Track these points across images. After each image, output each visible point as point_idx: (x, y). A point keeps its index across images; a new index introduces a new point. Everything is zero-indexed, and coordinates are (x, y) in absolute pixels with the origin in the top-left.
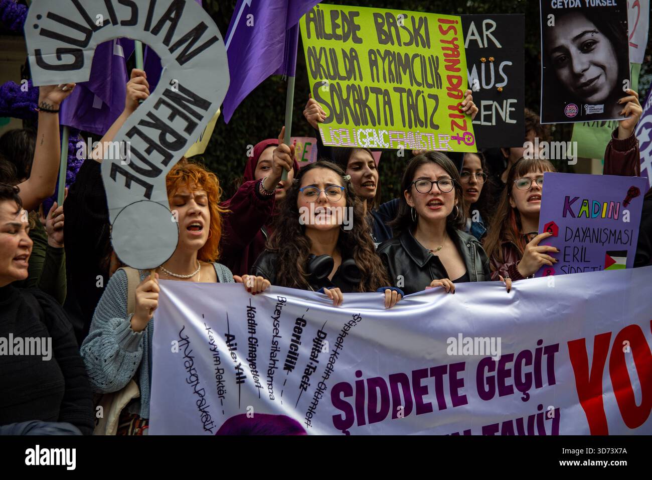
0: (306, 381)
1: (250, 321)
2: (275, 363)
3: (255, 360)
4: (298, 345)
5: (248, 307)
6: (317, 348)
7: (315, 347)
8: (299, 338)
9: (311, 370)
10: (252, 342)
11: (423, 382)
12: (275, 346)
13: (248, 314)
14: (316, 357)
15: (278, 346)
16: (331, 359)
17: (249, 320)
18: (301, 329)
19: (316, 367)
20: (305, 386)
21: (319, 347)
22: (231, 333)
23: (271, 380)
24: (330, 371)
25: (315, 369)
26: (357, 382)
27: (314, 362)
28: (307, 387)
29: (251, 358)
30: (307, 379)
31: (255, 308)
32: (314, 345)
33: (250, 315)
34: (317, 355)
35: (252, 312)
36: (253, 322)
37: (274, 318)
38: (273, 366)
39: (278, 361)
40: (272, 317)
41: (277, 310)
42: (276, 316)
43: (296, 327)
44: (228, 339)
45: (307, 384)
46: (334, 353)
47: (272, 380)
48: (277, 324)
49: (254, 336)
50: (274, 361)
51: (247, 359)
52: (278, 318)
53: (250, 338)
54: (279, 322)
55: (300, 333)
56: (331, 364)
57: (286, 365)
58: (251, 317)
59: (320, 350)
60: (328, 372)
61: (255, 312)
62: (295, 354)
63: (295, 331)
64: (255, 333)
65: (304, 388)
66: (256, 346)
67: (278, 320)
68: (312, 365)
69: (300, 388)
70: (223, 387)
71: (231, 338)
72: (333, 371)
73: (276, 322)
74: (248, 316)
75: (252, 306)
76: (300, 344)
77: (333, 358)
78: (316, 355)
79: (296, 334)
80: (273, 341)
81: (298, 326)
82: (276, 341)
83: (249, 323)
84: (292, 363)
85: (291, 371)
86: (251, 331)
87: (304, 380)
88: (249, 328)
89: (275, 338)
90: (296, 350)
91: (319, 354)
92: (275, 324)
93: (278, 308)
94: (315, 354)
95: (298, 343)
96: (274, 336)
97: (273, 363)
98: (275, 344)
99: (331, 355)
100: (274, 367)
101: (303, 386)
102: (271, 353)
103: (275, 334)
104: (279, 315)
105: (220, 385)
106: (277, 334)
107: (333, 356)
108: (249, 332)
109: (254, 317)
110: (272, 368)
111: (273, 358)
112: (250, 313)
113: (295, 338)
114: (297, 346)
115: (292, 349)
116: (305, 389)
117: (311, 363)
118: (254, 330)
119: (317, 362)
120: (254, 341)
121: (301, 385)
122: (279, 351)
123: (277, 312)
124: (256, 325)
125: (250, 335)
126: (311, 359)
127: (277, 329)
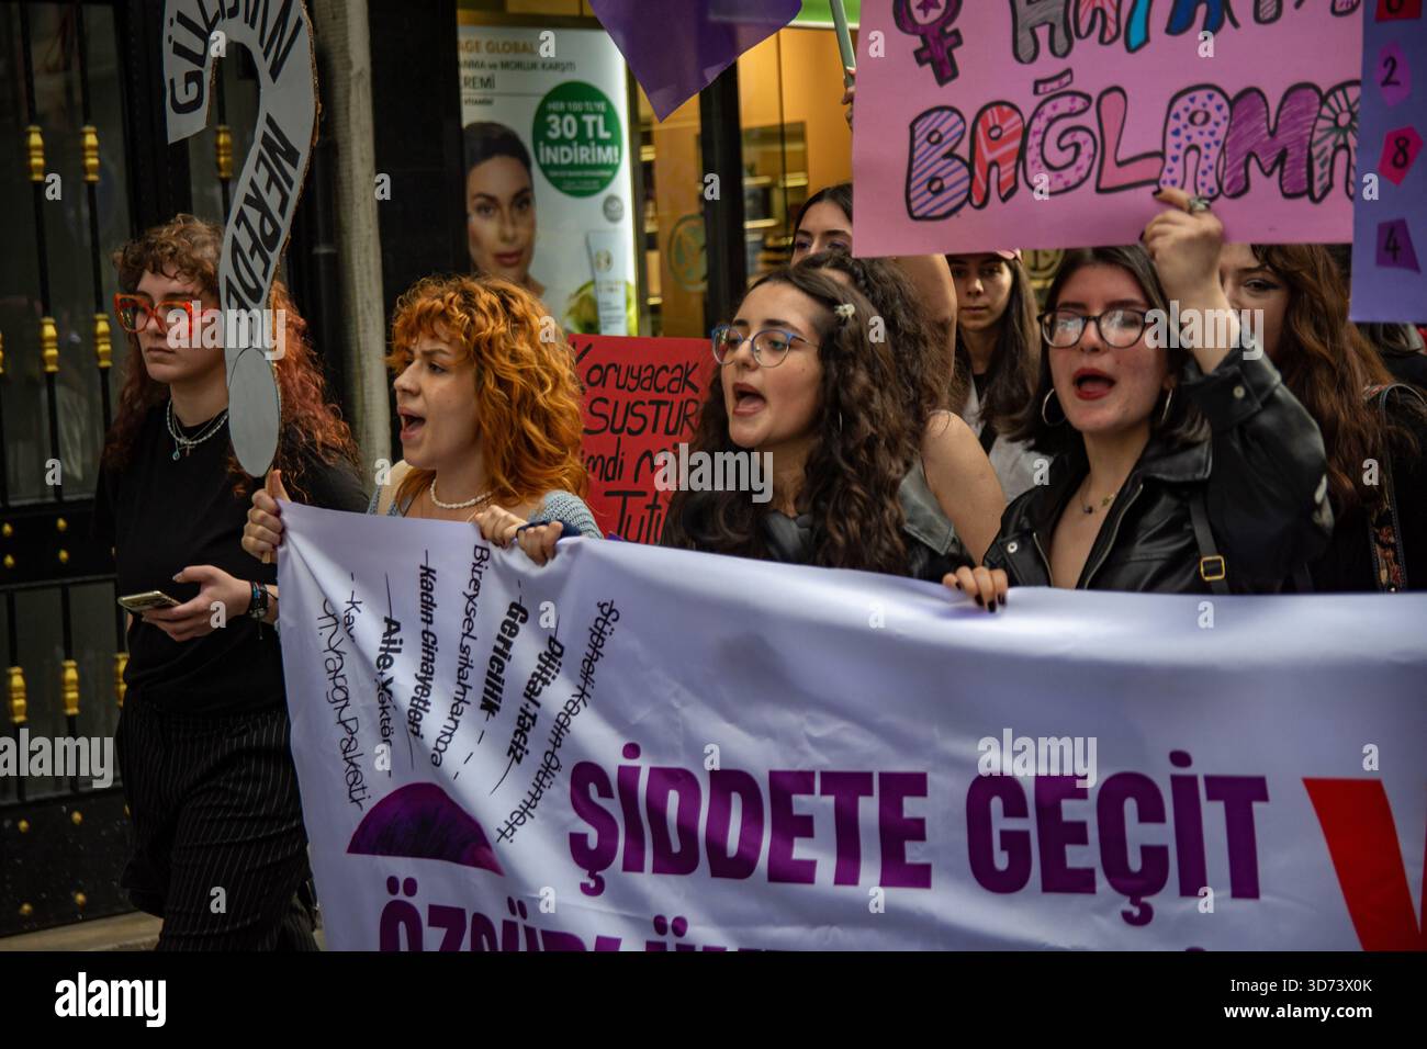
0: (521, 743)
1: (425, 598)
2: (465, 691)
3: (431, 679)
4: (505, 661)
5: (422, 567)
6: (544, 675)
7: (539, 672)
8: (508, 645)
9: (528, 720)
10: (427, 640)
11: (802, 804)
12: (464, 655)
13: (422, 581)
14: (537, 694)
15: (470, 657)
16: (570, 706)
17: (423, 594)
18: (517, 628)
19: (536, 716)
20: (519, 752)
21: (549, 674)
22: (395, 618)
23: (453, 726)
24: (563, 730)
25: (534, 718)
26: (622, 769)
27: (531, 704)
28: (522, 755)
29: (424, 675)
30: (523, 739)
31: (434, 572)
32: (539, 667)
33: (425, 584)
34: (540, 689)
35: (429, 579)
36: (430, 600)
37: (469, 597)
38: (461, 697)
39: (470, 687)
40: (464, 593)
41: (473, 579)
42: (471, 592)
43: (506, 622)
44: (389, 627)
45: (522, 749)
46: (579, 692)
47: (457, 726)
48: (473, 609)
49: (431, 628)
50: (464, 686)
51: (416, 675)
52: (475, 596)
53: (424, 632)
54: (475, 605)
55: (513, 635)
56: (567, 716)
57: (484, 699)
58: (426, 588)
59: (550, 679)
60: (560, 731)
61: (434, 579)
62: (499, 680)
63: (503, 630)
64: (431, 622)
65: (515, 756)
66: (434, 651)
67: (475, 600)
68: (529, 711)
69: (509, 754)
70: (389, 719)
71: (393, 627)
72: (568, 731)
73: (471, 605)
74: (422, 587)
75: (430, 566)
76: (509, 660)
77: (575, 704)
78: (537, 690)
79: (506, 636)
80: (461, 645)
81: (513, 620)
82: (467, 646)
83: (423, 600)
84: (495, 697)
85: (494, 714)
86: (425, 617)
87: (517, 740)
88: (422, 612)
89: (466, 639)
90: (500, 671)
91: (545, 688)
92: (469, 610)
93: (476, 576)
94: (535, 687)
95: (505, 655)
96: (464, 635)
97: (462, 691)
98: (464, 652)
99: (573, 696)
100: (462, 701)
101: (515, 752)
102: (460, 670)
103: (466, 631)
104: (477, 590)
105: (384, 716)
106: (470, 630)
107: (576, 699)
108: (423, 620)
109: (431, 590)
110: (460, 701)
111: (462, 681)
112: (426, 581)
113: (501, 645)
114: (501, 663)
115: (493, 667)
116: (519, 760)
117: (527, 706)
118: (431, 616)
119: (538, 705)
120: (431, 639)
121: (511, 750)
122: (472, 667)
123: (473, 583)
124: (435, 606)
125: (424, 626)
126: (525, 695)
127: (470, 620)
